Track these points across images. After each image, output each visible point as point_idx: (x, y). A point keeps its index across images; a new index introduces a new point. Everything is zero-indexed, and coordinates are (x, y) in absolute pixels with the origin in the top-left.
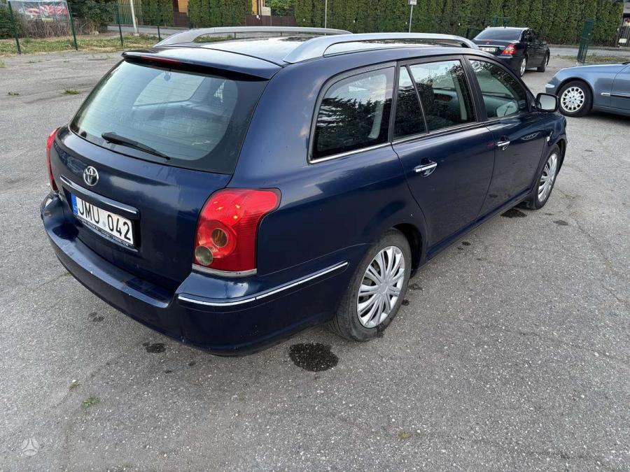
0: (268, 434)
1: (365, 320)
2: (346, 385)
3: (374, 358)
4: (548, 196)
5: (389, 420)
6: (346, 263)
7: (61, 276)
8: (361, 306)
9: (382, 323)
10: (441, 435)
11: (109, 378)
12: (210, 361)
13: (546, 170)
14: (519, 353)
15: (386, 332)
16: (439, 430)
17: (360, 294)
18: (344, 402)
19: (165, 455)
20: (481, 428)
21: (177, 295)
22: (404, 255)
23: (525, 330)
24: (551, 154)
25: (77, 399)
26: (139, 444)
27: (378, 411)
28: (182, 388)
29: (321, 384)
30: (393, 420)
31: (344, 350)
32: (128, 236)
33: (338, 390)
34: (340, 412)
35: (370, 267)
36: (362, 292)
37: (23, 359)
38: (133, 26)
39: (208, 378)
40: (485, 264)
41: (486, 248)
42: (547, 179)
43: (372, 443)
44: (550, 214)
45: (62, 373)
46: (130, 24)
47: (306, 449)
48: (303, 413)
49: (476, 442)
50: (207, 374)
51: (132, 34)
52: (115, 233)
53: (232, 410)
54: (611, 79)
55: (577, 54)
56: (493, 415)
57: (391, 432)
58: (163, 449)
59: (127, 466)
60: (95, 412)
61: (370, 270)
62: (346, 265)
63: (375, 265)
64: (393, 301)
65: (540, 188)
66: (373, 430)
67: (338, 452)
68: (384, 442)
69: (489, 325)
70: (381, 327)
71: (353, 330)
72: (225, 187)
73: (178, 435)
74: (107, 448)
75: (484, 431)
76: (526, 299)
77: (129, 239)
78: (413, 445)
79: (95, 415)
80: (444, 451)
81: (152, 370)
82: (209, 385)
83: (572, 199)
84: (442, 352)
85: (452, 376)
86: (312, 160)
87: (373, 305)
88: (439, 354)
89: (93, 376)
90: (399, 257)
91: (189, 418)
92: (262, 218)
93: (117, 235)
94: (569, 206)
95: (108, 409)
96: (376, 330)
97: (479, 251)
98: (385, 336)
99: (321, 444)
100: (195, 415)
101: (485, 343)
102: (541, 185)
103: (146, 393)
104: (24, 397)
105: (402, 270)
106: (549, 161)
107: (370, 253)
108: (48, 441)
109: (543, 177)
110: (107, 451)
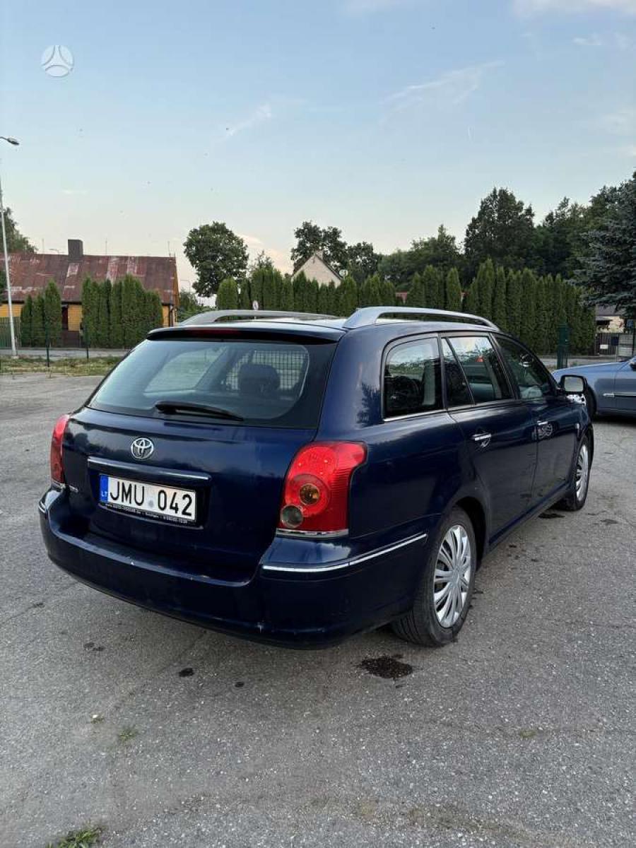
0: (364, 748)
1: (440, 614)
2: (435, 691)
3: (457, 662)
4: (586, 494)
5: (502, 721)
6: (425, 535)
7: (29, 608)
8: (437, 596)
9: (456, 623)
10: (567, 730)
11: (140, 708)
12: (260, 680)
13: (580, 463)
14: (619, 645)
15: (460, 636)
16: (563, 726)
17: (435, 580)
18: (441, 707)
19: (247, 780)
20: (608, 718)
21: (262, 565)
22: (470, 539)
23: (616, 623)
24: (582, 445)
25: (108, 734)
26: (209, 771)
27: (484, 713)
28: (237, 710)
29: (405, 693)
30: (507, 720)
31: (419, 657)
32: (187, 511)
33: (428, 695)
34: (441, 717)
35: (442, 547)
36: (437, 577)
37: (17, 698)
38: (11, 348)
39: (267, 697)
40: (543, 564)
41: (537, 549)
42: (583, 473)
43: (492, 745)
44: (593, 515)
45: (76, 709)
46: (9, 345)
47: (417, 757)
48: (397, 722)
49: (608, 732)
50: (262, 694)
51: (9, 357)
52: (169, 512)
53: (309, 726)
54: (611, 380)
55: (556, 364)
56: (616, 706)
57: (510, 732)
58: (242, 773)
59: (204, 795)
60: (137, 745)
61: (442, 551)
62: (425, 538)
63: (446, 545)
64: (464, 595)
65: (578, 483)
66: (488, 732)
67: (457, 757)
68: (505, 742)
69: (574, 621)
70: (454, 629)
71: (432, 627)
72: (313, 441)
73: (254, 759)
74: (169, 779)
75: (613, 722)
76: (604, 594)
77: (190, 514)
78: (540, 741)
79: (139, 747)
80: (577, 744)
81: (193, 695)
82: (271, 705)
83: (610, 499)
84: (533, 650)
85: (554, 673)
86: (385, 418)
87: (446, 598)
88: (531, 653)
89: (117, 708)
90: (465, 540)
91: (260, 740)
92: (351, 472)
93: (172, 513)
94: (611, 506)
95: (154, 740)
96: (451, 632)
97: (530, 552)
98: (459, 641)
99: (433, 750)
100: (265, 736)
101: (578, 638)
102: (578, 480)
103: (194, 719)
104: (37, 738)
105: (469, 558)
106: (581, 453)
107: (442, 528)
108: (90, 779)
109: (578, 471)
110: (171, 782)
